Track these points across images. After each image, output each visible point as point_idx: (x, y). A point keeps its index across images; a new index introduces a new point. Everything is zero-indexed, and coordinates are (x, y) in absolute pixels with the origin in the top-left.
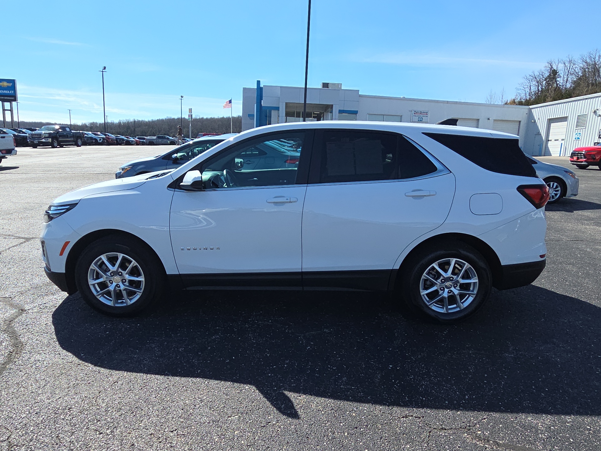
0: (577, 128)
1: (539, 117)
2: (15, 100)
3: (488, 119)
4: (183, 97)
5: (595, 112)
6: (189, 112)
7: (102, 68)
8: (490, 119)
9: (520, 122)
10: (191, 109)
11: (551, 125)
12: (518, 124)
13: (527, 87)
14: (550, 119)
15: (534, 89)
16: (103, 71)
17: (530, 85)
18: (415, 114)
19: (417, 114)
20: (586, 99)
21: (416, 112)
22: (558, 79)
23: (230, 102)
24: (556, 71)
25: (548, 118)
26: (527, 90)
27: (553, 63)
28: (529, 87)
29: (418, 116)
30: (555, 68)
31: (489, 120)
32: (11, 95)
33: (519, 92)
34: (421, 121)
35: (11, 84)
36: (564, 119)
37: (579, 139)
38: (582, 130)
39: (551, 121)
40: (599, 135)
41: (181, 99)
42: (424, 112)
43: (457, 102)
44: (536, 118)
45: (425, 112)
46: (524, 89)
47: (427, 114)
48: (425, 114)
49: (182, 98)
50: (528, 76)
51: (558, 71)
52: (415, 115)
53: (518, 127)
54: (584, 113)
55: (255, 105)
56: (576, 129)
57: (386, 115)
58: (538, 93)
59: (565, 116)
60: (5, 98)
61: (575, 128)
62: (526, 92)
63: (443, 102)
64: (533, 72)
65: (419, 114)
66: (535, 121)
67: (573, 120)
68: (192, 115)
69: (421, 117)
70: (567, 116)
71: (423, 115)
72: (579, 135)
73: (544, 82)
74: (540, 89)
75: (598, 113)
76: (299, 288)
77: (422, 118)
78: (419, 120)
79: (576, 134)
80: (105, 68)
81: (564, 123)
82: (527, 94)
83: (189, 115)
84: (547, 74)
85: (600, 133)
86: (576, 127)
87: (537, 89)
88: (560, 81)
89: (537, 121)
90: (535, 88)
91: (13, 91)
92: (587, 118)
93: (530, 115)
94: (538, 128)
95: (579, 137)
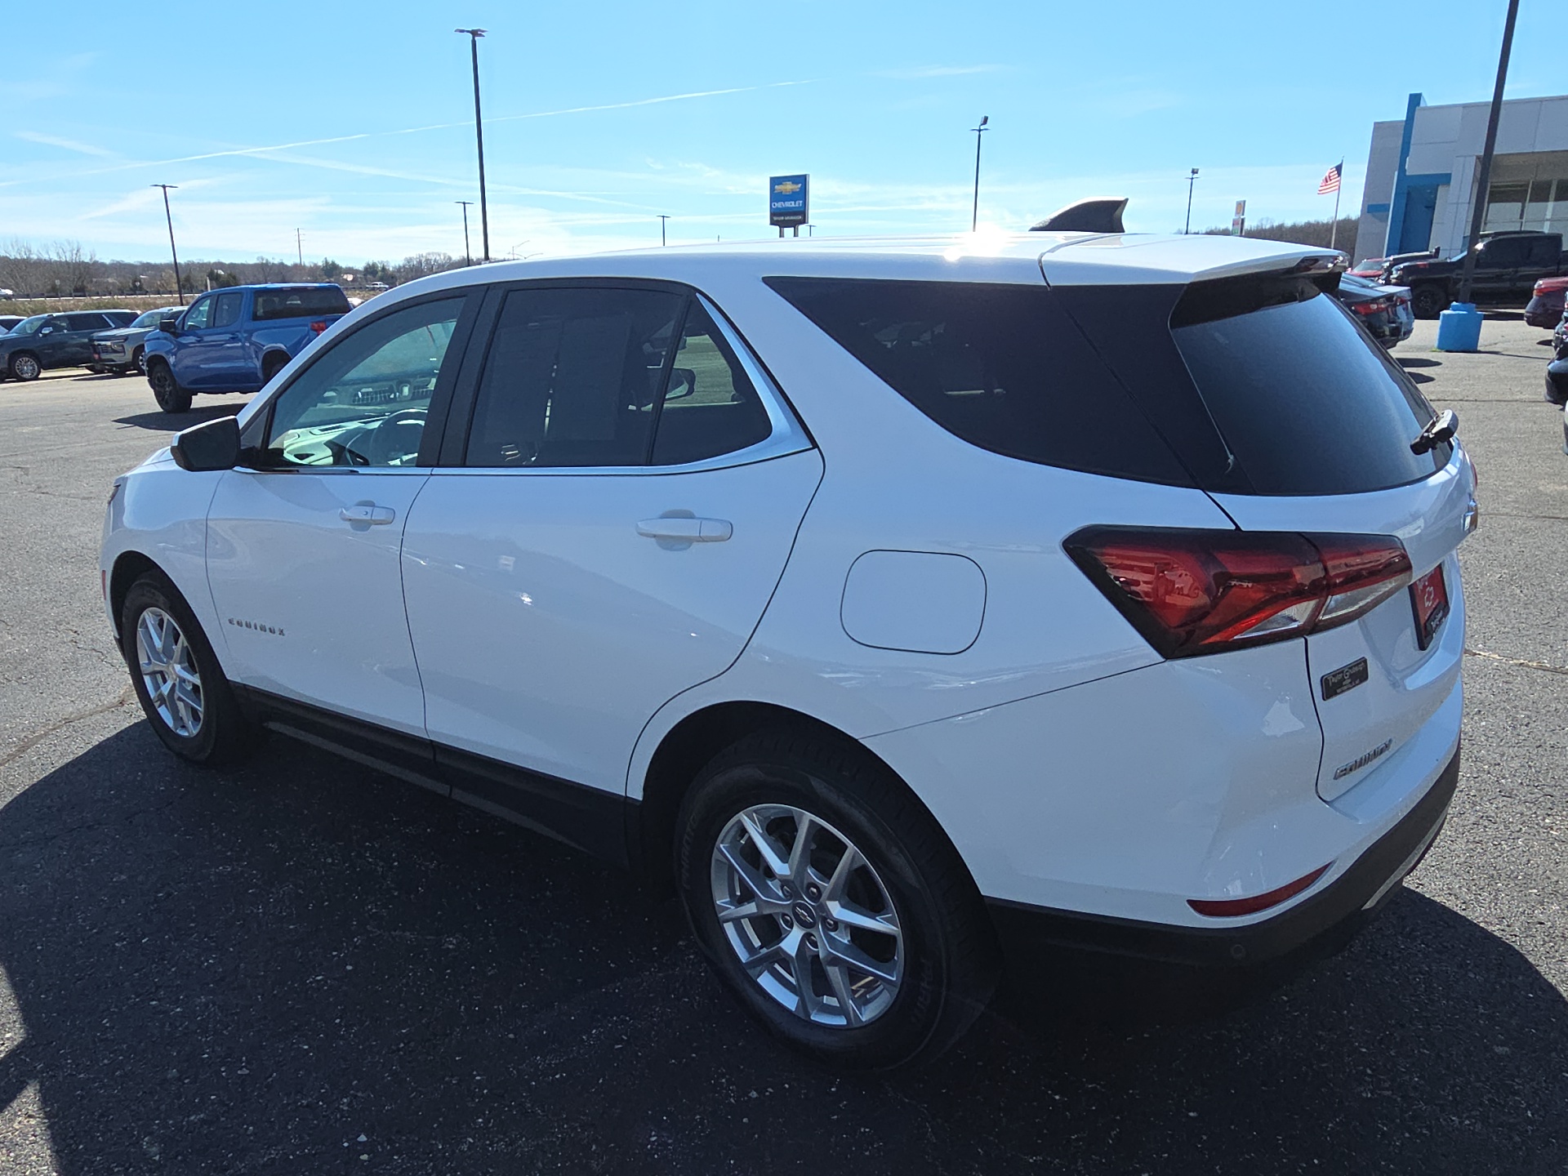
2: (804, 221)
4: (1197, 173)
6: (1237, 213)
7: (980, 121)
10: (1245, 202)
16: (982, 128)
23: (1339, 169)
32: (795, 210)
35: (800, 185)
41: (1192, 179)
49: (1195, 175)
55: (1396, 173)
60: (787, 218)
68: (1243, 220)
76: (442, 789)
80: (985, 120)
83: (1234, 221)
91: (801, 202)
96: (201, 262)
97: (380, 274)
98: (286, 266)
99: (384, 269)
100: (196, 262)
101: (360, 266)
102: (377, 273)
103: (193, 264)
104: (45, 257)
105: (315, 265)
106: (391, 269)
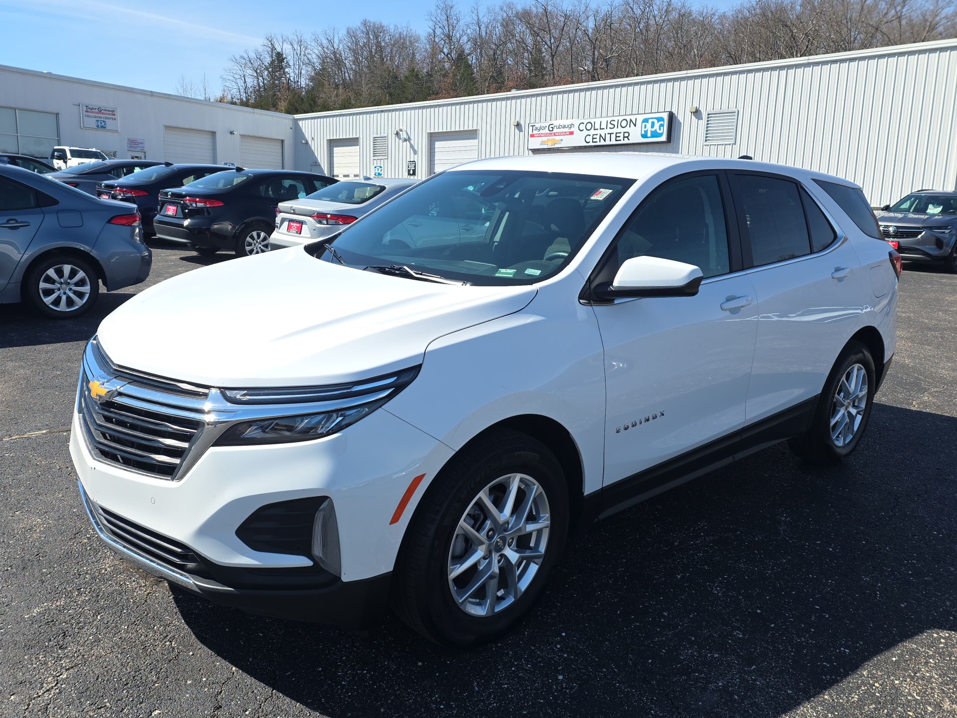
0: (375, 158)
1: (313, 136)
3: (232, 133)
5: (397, 134)
8: (235, 133)
9: (282, 141)
11: (333, 150)
12: (280, 144)
13: (240, 77)
14: (330, 140)
15: (251, 82)
17: (244, 75)
18: (87, 111)
19: (93, 113)
20: (382, 111)
21: (89, 109)
22: (287, 70)
24: (282, 55)
25: (328, 138)
26: (241, 83)
27: (275, 40)
28: (243, 79)
29: (95, 117)
30: (279, 50)
31: (232, 136)
33: (228, 84)
34: (102, 127)
36: (354, 142)
37: (381, 175)
38: (382, 161)
39: (333, 143)
40: (408, 170)
42: (107, 109)
43: (170, 95)
44: (308, 136)
45: (109, 111)
46: (234, 80)
47: (114, 115)
48: (109, 114)
50: (238, 58)
51: (284, 56)
52: (87, 114)
53: (281, 151)
54: (383, 135)
56: (374, 160)
57: (19, 109)
58: (259, 91)
59: (354, 136)
61: (372, 158)
62: (240, 86)
63: (143, 93)
64: (246, 52)
65: (97, 113)
66: (307, 143)
67: (367, 143)
69: (102, 119)
70: (358, 136)
71: (105, 116)
72: (380, 170)
73: (266, 73)
74: (261, 84)
75: (402, 137)
77: (104, 121)
78: (98, 126)
79: (375, 167)
81: (355, 149)
82: (242, 91)
84: (268, 60)
85: (408, 167)
86: (374, 156)
87: (256, 82)
88: (291, 72)
89: (310, 142)
90: (252, 80)
92: (387, 143)
93: (297, 131)
94: (313, 153)
95: (381, 173)
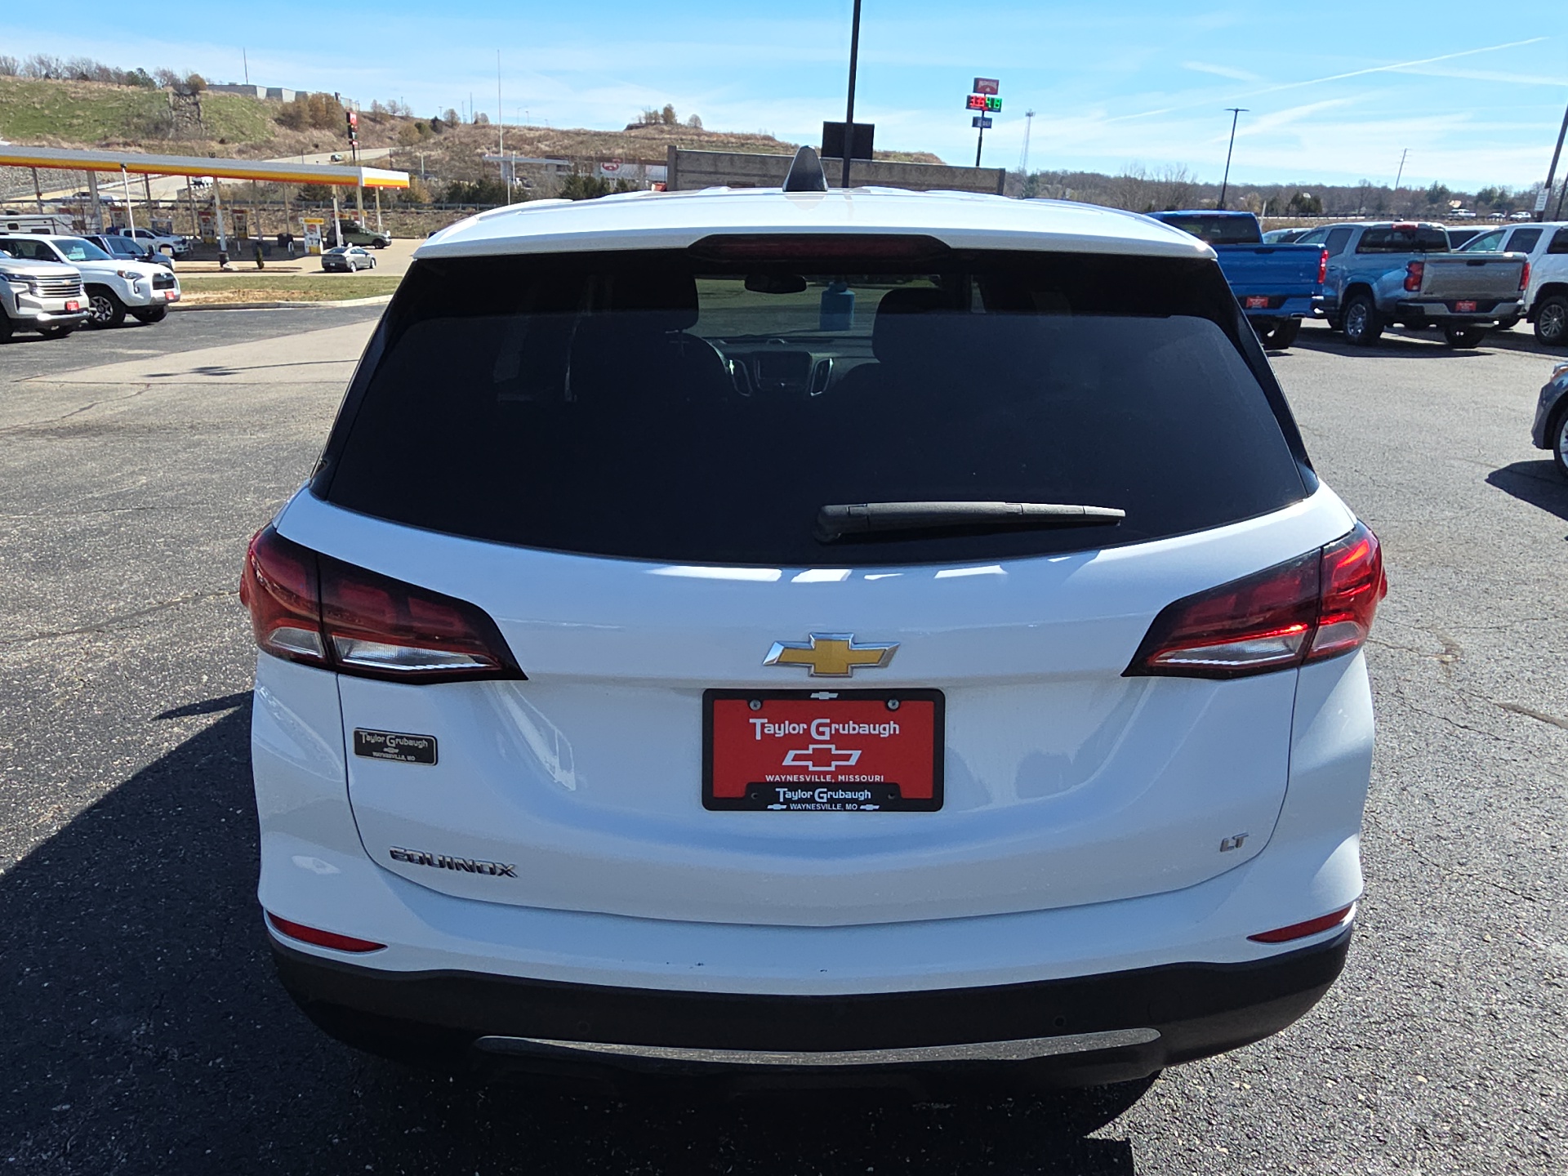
96: (1302, 185)
97: (1495, 201)
98: (1390, 190)
99: (1503, 195)
100: (1298, 184)
101: (1474, 191)
102: (1492, 198)
103: (1281, 187)
104: (1156, 179)
105: (1422, 189)
106: (1513, 195)
